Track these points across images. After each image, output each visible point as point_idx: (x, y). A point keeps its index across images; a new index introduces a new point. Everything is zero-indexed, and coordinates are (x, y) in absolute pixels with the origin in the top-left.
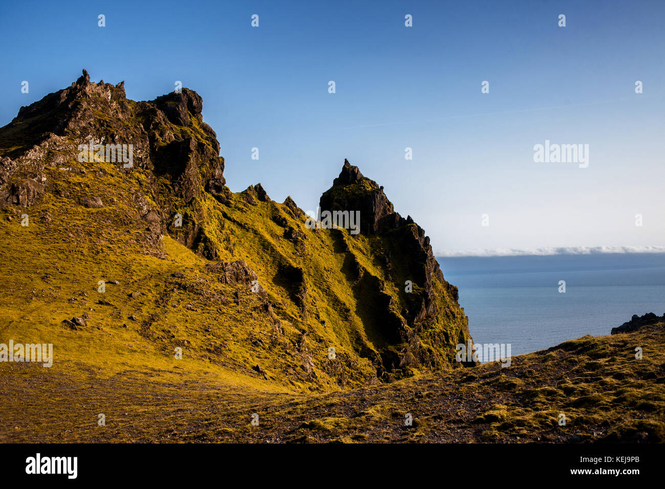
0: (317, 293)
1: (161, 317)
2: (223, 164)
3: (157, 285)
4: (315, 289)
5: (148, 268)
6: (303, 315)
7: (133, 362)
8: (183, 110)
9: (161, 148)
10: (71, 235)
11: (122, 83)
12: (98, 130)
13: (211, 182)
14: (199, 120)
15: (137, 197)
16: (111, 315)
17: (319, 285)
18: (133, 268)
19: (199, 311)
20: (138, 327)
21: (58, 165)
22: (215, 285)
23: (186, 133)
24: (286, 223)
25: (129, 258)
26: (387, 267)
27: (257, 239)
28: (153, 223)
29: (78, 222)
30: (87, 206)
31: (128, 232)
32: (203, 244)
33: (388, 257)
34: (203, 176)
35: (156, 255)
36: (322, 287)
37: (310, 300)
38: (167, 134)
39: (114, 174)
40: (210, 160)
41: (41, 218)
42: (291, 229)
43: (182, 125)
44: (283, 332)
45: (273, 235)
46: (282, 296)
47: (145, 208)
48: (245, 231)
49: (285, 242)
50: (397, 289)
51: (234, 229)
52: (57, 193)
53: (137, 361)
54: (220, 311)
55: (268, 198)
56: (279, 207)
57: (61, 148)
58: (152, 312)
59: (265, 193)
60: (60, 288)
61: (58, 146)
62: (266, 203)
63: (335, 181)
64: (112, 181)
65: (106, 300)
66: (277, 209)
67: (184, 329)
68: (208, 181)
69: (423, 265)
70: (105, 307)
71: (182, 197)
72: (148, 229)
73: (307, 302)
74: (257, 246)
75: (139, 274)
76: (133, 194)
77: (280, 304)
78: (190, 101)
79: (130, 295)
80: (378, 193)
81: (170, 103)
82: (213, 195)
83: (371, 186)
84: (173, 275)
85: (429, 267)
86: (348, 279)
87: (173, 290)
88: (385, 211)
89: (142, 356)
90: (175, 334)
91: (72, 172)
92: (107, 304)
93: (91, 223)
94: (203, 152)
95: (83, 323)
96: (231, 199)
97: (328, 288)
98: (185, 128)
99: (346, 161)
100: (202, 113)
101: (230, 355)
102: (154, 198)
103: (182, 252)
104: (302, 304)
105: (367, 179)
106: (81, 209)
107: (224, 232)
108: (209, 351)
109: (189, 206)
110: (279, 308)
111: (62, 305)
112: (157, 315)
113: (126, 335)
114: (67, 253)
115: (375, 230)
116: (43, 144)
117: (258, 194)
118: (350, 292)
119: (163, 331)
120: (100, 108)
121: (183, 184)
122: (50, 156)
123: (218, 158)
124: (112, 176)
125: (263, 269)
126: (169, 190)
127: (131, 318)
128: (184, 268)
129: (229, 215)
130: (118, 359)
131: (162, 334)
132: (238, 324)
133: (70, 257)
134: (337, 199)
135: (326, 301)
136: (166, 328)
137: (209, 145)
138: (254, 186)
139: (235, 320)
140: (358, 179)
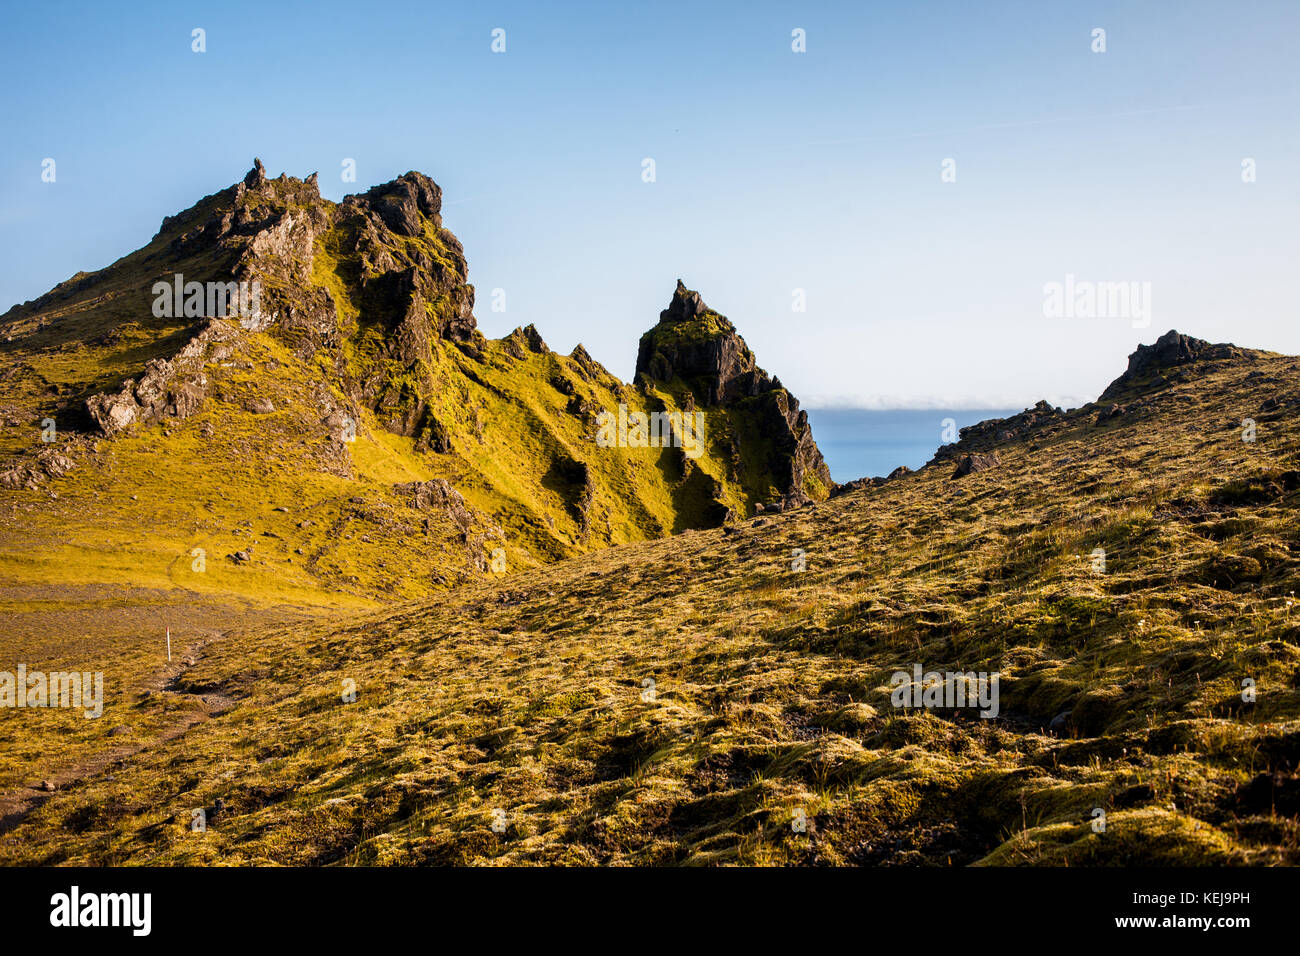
0: (614, 501)
1: (331, 550)
2: (472, 295)
3: (331, 513)
4: (611, 494)
5: (323, 491)
6: (581, 535)
7: (292, 598)
8: (411, 211)
9: (371, 282)
10: (236, 451)
11: (314, 175)
12: (269, 303)
13: (453, 325)
14: (436, 225)
15: (317, 393)
16: (277, 548)
17: (617, 488)
18: (306, 491)
19: (377, 543)
20: (304, 561)
21: (219, 360)
22: (402, 510)
23: (415, 248)
24: (572, 389)
25: (302, 478)
26: (732, 460)
27: (523, 415)
28: (336, 429)
29: (243, 433)
30: (254, 412)
31: (303, 443)
32: (429, 430)
33: (736, 444)
34: (440, 317)
35: (335, 472)
36: (622, 491)
37: (599, 511)
38: (381, 258)
39: (288, 363)
40: (452, 291)
41: (202, 431)
42: (579, 398)
43: (408, 235)
44: (486, 567)
45: (550, 409)
46: (553, 506)
47: (328, 406)
48: (503, 402)
49: (568, 419)
50: (745, 495)
51: (487, 399)
52: (219, 396)
53: (296, 597)
54: (402, 544)
55: (546, 347)
56: (562, 362)
57: (223, 338)
58: (321, 544)
59: (539, 339)
60: (223, 517)
61: (219, 337)
62: (541, 356)
63: (663, 314)
64: (286, 373)
65: (273, 532)
66: (558, 366)
67: (354, 563)
68: (449, 323)
69: (789, 458)
70: (270, 539)
71: (399, 359)
72: (329, 438)
73: (592, 514)
74: (521, 427)
75: (312, 498)
76: (312, 389)
77: (539, 520)
78: (422, 195)
79: (299, 526)
80: (726, 338)
81: (390, 199)
82: (457, 345)
83: (718, 325)
84: (351, 500)
85: (798, 462)
86: (667, 478)
87: (348, 519)
88: (736, 367)
89: (302, 592)
90: (343, 570)
91: (237, 367)
92: (273, 536)
93: (258, 435)
94: (440, 278)
95: (246, 558)
96: (484, 351)
97: (632, 493)
98: (413, 240)
99: (680, 283)
100: (440, 213)
101: (402, 593)
102: (342, 388)
103: (377, 460)
104: (582, 518)
105: (713, 313)
106: (247, 416)
107: (467, 406)
108: (379, 588)
109: (410, 373)
110: (538, 526)
111: (226, 537)
112: (326, 548)
113: (290, 571)
114: (231, 474)
115: (719, 398)
116: (201, 336)
117: (530, 341)
118: (668, 499)
119: (331, 566)
120: (272, 271)
121: (402, 339)
122: (210, 349)
123: (465, 287)
124: (287, 366)
125: (527, 463)
126: (381, 349)
127: (297, 552)
128: (366, 490)
129: (480, 377)
130: (278, 594)
131: (329, 569)
132: (421, 559)
133: (235, 479)
134: (662, 346)
135: (626, 512)
136: (335, 563)
137: (450, 266)
138: (523, 329)
139: (419, 553)
140: (698, 312)
